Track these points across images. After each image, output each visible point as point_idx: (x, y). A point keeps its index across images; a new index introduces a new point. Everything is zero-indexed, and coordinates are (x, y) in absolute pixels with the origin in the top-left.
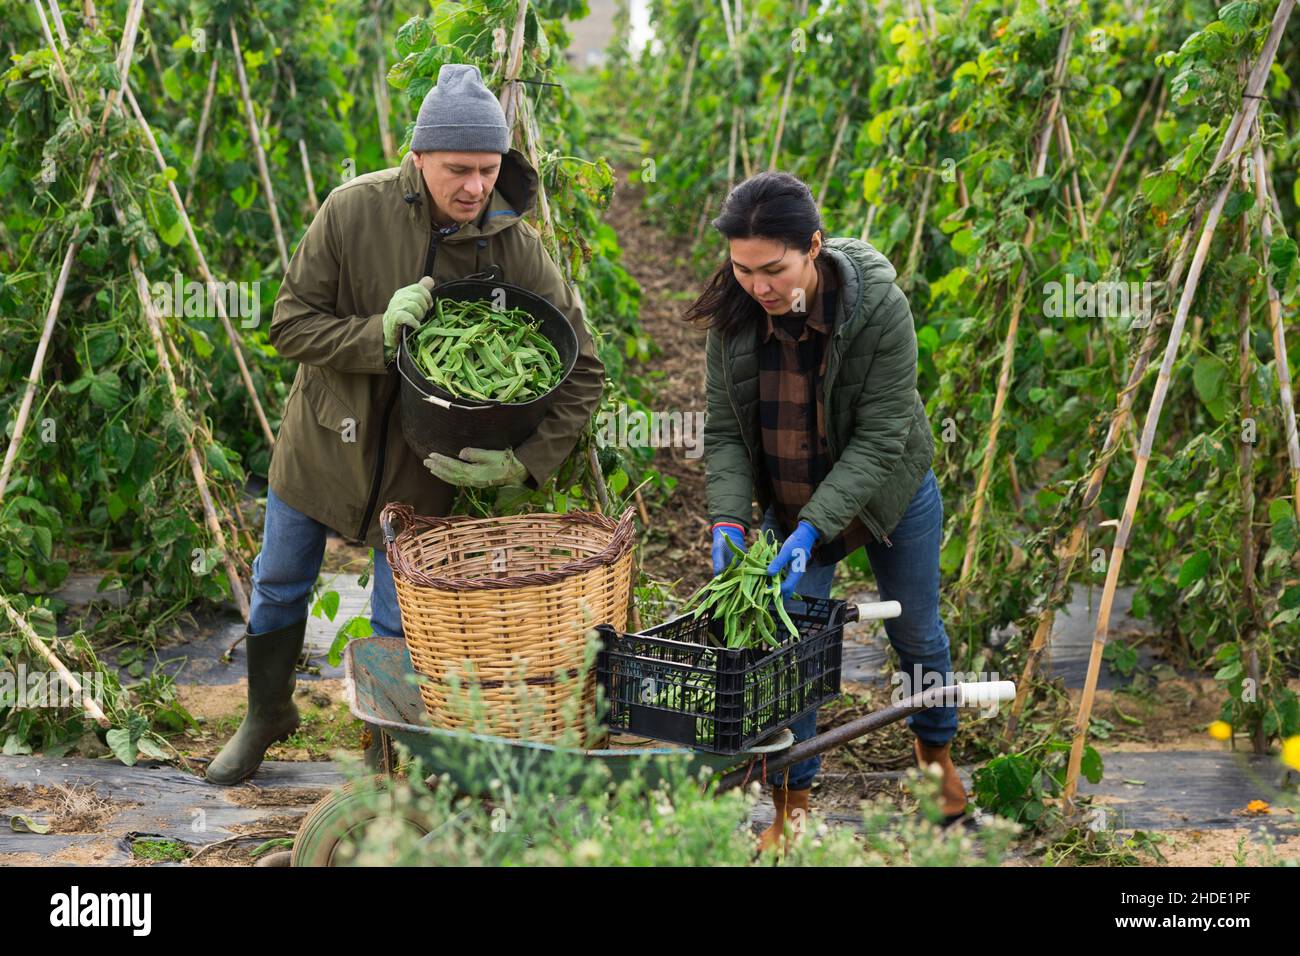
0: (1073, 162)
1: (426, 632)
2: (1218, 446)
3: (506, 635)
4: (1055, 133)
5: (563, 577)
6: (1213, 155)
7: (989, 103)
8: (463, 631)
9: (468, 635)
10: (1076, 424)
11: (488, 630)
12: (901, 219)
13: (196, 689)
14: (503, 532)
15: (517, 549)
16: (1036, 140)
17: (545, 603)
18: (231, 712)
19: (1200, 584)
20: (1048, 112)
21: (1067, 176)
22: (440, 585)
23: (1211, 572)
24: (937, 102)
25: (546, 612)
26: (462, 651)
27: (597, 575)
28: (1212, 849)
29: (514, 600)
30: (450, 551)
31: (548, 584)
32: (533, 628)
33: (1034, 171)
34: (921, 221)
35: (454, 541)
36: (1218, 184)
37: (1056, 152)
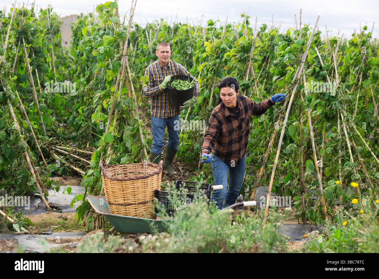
0: (255, 77)
1: (113, 192)
2: (295, 146)
3: (134, 192)
4: (250, 70)
5: (148, 177)
6: (294, 76)
7: (233, 62)
8: (123, 191)
9: (124, 192)
10: (256, 143)
11: (130, 191)
12: (206, 92)
13: (30, 216)
14: (126, 168)
15: (130, 173)
16: (245, 72)
17: (144, 184)
18: (41, 221)
19: (289, 182)
20: (249, 65)
21: (253, 81)
22: (118, 180)
23: (292, 179)
24: (216, 61)
25: (144, 186)
26: (123, 196)
27: (155, 177)
28: (296, 246)
29: (136, 183)
30: (114, 173)
31: (144, 179)
32: (141, 190)
33: (245, 79)
34: (212, 92)
35: (115, 171)
36: (295, 83)
37: (250, 75)
